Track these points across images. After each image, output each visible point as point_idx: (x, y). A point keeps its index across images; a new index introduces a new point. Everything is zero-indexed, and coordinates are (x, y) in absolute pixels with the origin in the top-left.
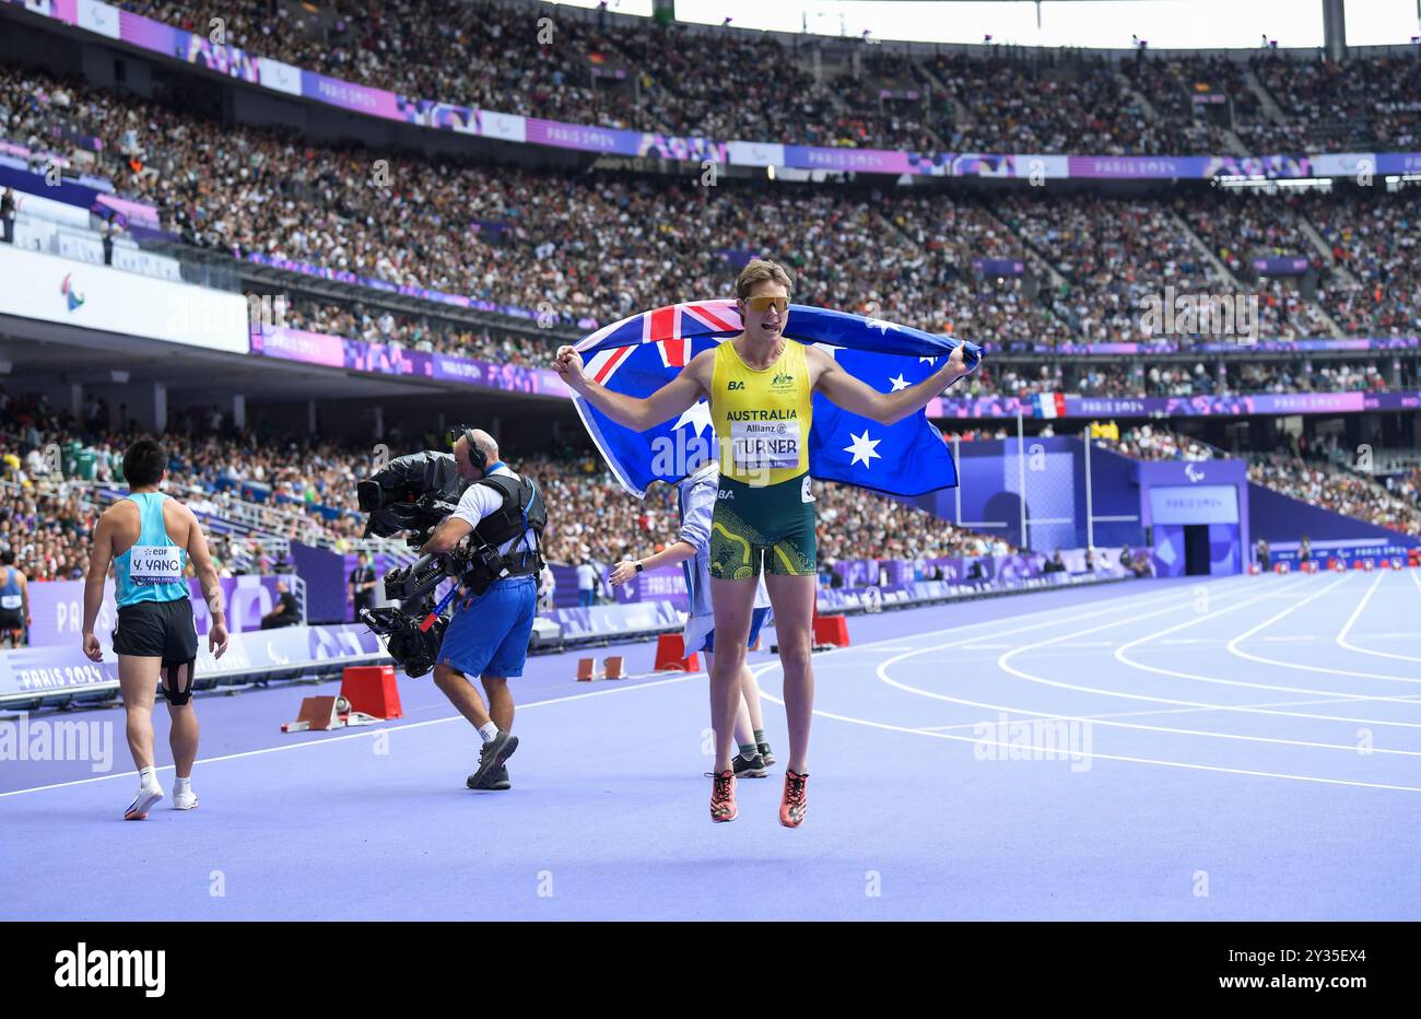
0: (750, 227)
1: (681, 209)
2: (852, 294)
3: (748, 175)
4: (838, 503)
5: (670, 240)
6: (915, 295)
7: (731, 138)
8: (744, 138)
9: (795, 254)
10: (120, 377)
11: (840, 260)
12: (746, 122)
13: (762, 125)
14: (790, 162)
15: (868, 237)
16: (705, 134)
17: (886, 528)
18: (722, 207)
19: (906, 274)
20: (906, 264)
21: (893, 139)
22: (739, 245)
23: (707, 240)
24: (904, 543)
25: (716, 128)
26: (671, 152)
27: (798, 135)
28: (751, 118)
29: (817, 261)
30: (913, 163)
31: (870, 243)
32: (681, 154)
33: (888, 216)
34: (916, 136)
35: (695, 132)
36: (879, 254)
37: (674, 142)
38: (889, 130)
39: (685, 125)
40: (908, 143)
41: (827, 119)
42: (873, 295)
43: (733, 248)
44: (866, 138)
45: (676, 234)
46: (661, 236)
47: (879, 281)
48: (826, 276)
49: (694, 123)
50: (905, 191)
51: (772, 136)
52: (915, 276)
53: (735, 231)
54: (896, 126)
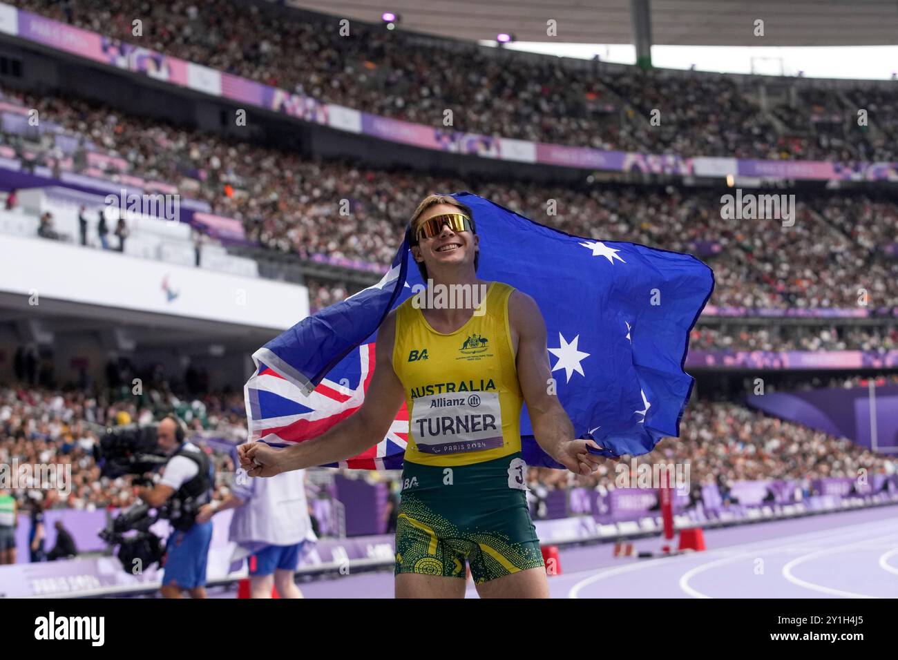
0: (713, 223)
1: (658, 209)
2: (791, 273)
3: (710, 183)
4: (783, 435)
5: (650, 235)
6: (841, 273)
7: (696, 155)
8: (706, 155)
9: (746, 243)
10: (217, 350)
11: (783, 246)
12: (707, 143)
13: (720, 144)
14: (742, 172)
15: (804, 228)
16: (675, 152)
17: (817, 453)
18: (690, 208)
19: (833, 256)
20: (833, 248)
21: (821, 154)
22: (703, 237)
23: (678, 234)
24: (830, 465)
25: (684, 148)
26: (649, 167)
27: (747, 151)
28: (711, 139)
29: (764, 247)
30: (838, 171)
31: (806, 233)
32: (656, 168)
33: (820, 212)
34: (839, 150)
35: (668, 150)
36: (811, 242)
37: (651, 159)
38: (818, 145)
39: (660, 146)
40: (834, 155)
41: (770, 138)
42: (808, 273)
43: (699, 240)
44: (800, 152)
45: (655, 230)
46: (642, 232)
47: (813, 262)
48: (773, 260)
49: (667, 144)
50: (832, 193)
51: (727, 152)
52: (839, 258)
53: (700, 226)
54: (824, 142)
